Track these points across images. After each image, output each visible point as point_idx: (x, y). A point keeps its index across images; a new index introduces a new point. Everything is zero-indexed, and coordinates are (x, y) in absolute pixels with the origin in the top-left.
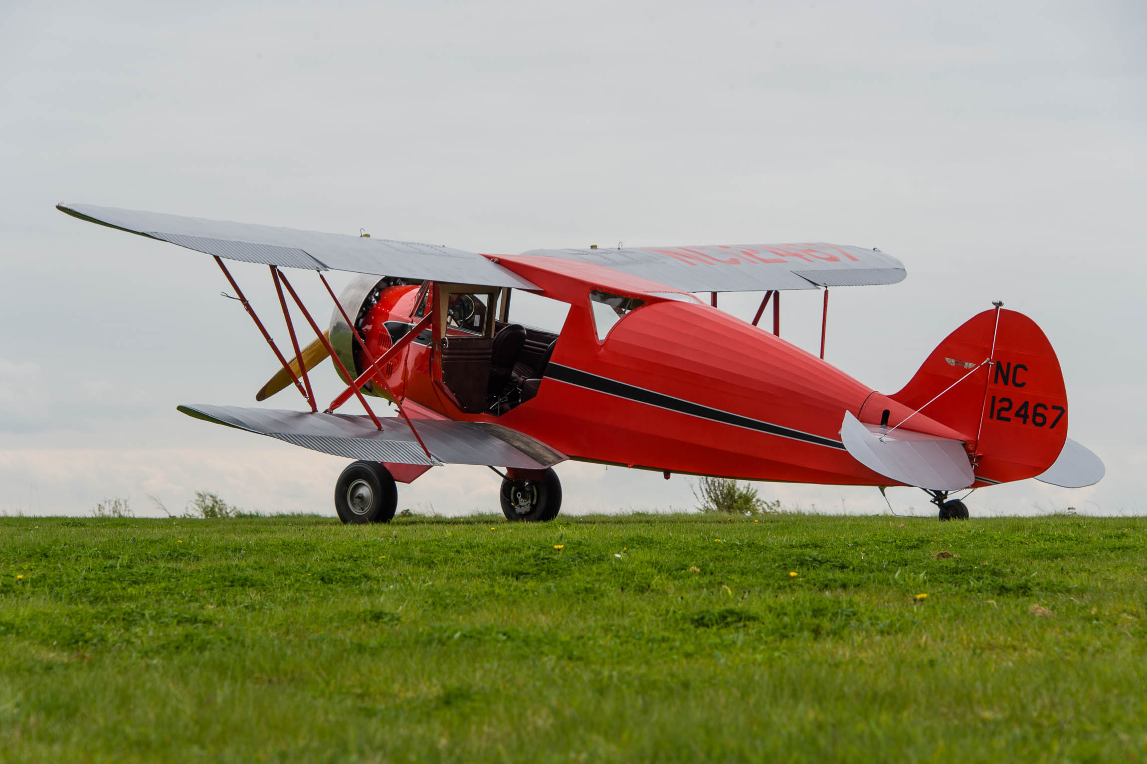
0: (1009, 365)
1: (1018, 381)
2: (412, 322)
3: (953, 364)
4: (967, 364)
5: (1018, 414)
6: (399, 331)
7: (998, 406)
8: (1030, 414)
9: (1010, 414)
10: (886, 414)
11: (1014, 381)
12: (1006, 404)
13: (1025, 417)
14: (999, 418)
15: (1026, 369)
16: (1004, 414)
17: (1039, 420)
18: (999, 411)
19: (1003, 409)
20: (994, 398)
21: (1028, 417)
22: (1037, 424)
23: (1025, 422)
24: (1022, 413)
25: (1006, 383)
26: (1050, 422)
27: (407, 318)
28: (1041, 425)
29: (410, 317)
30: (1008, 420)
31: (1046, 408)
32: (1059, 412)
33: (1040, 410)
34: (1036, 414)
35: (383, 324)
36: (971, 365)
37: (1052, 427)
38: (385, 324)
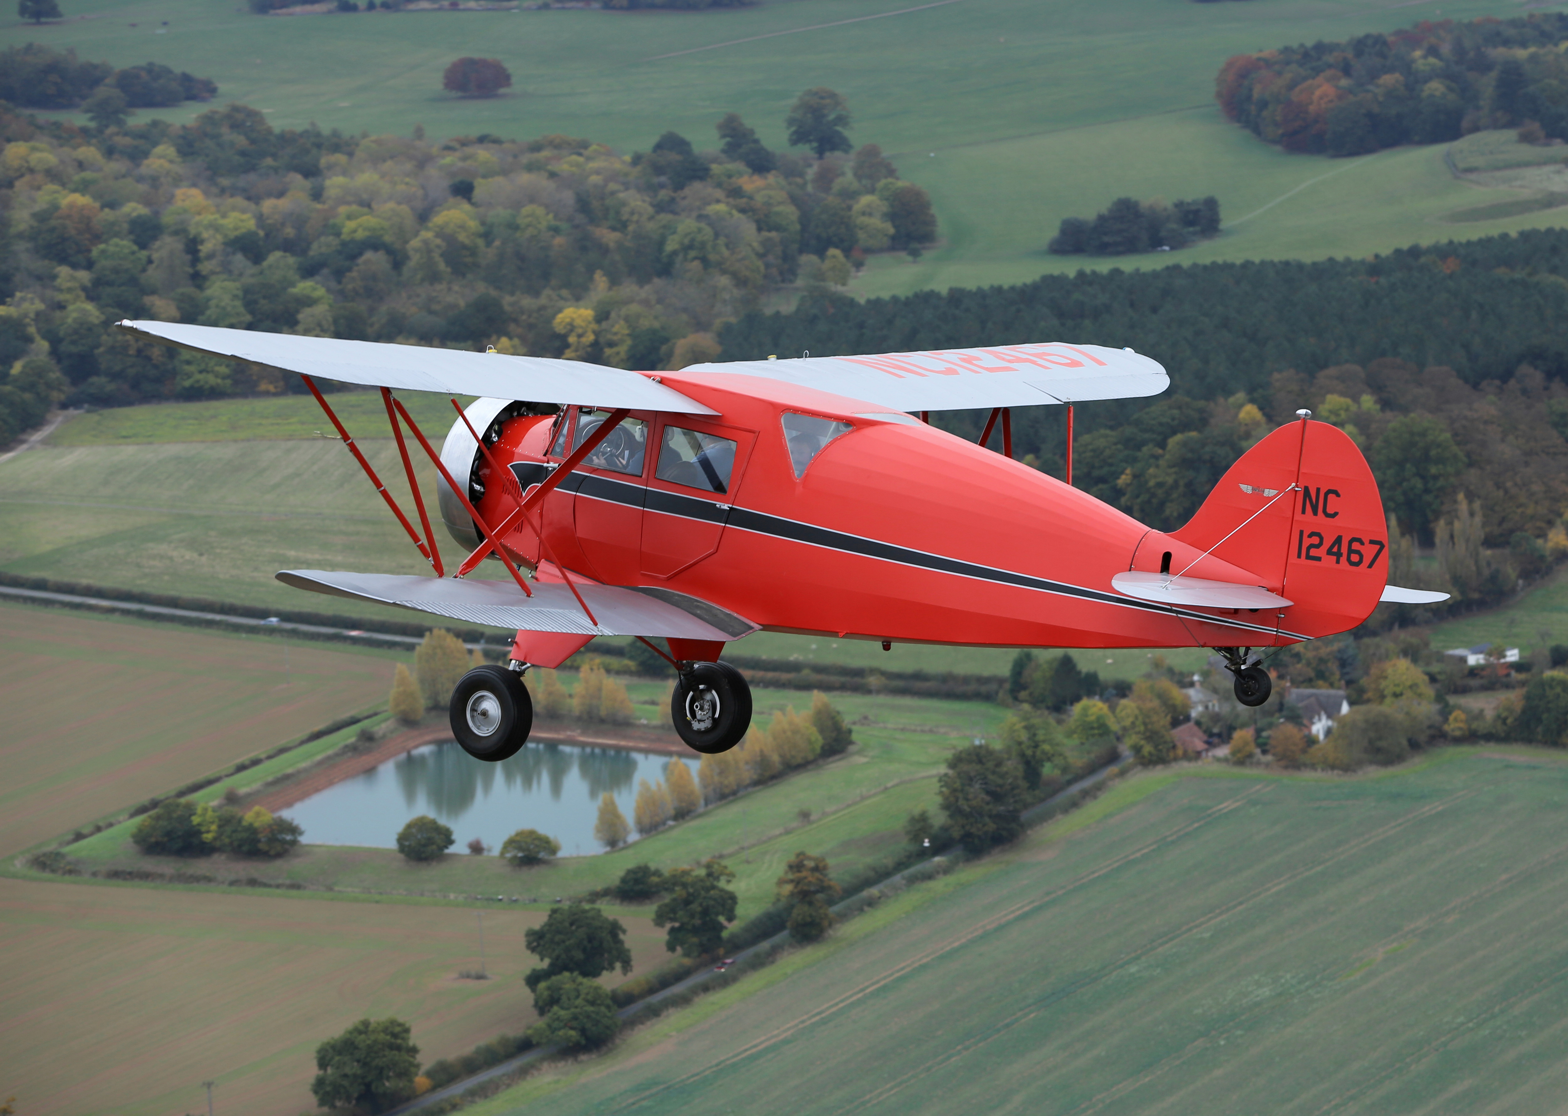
0: (1318, 490)
1: (1330, 510)
2: (548, 463)
3: (1250, 492)
4: (1267, 491)
5: (1329, 552)
6: (532, 473)
7: (1306, 542)
8: (1344, 550)
9: (1321, 552)
10: (1167, 557)
11: (1324, 511)
12: (1315, 540)
13: (1339, 555)
14: (1308, 557)
15: (1338, 495)
16: (1313, 552)
17: (1355, 558)
18: (1308, 549)
19: (1312, 546)
20: (1301, 532)
21: (1341, 555)
22: (1352, 564)
23: (1338, 562)
24: (1335, 549)
25: (1315, 513)
26: (1367, 560)
27: (540, 456)
28: (1357, 564)
29: (545, 455)
30: (1319, 559)
31: (1362, 543)
32: (1378, 547)
33: (1356, 546)
34: (1350, 551)
35: (508, 466)
36: (1273, 492)
37: (1370, 566)
38: (510, 466)
